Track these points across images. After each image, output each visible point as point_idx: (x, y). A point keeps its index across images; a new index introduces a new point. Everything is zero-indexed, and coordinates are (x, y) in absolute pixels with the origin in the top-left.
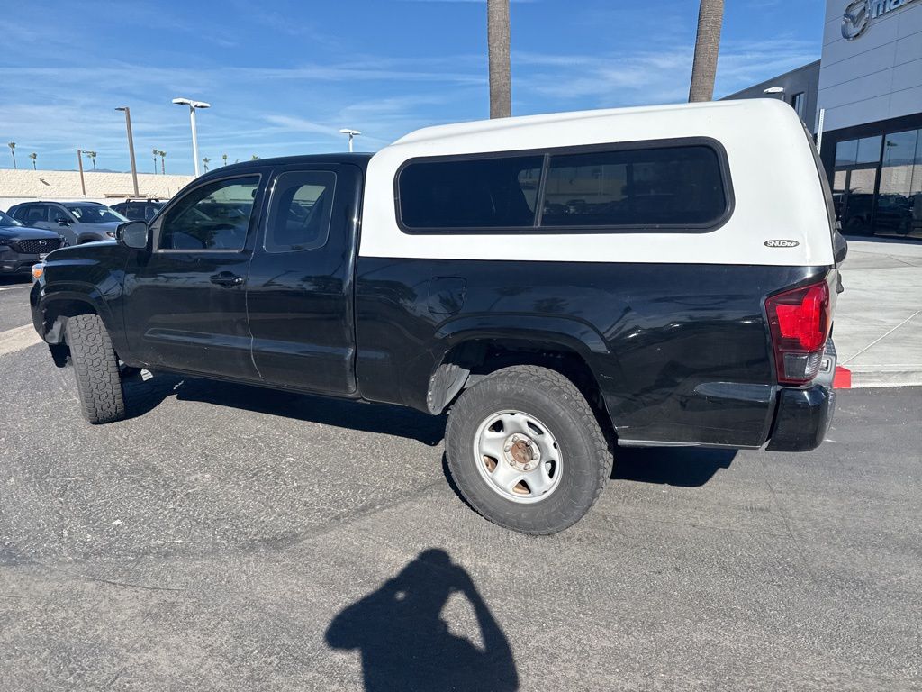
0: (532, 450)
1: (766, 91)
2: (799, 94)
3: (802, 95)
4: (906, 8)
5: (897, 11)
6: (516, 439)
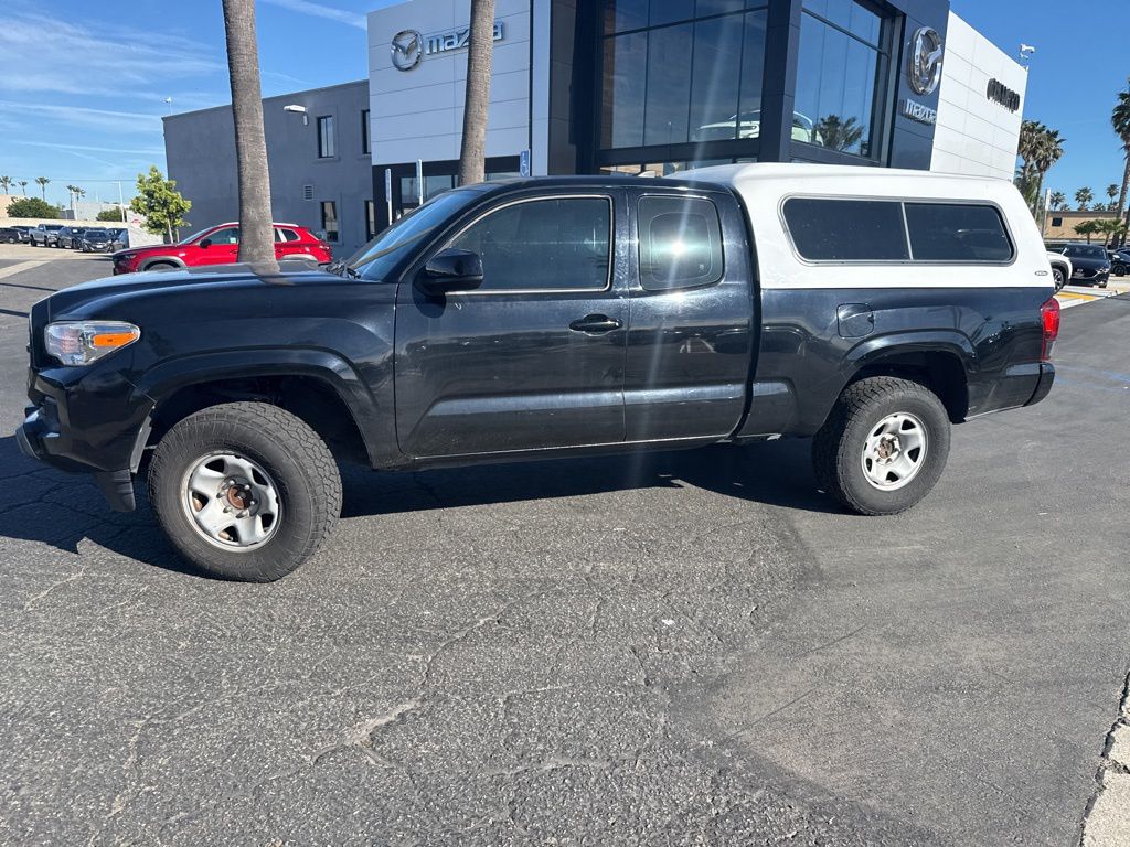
0: (893, 445)
1: (287, 107)
2: (325, 117)
3: (329, 119)
4: (459, 51)
5: (452, 53)
6: (883, 439)
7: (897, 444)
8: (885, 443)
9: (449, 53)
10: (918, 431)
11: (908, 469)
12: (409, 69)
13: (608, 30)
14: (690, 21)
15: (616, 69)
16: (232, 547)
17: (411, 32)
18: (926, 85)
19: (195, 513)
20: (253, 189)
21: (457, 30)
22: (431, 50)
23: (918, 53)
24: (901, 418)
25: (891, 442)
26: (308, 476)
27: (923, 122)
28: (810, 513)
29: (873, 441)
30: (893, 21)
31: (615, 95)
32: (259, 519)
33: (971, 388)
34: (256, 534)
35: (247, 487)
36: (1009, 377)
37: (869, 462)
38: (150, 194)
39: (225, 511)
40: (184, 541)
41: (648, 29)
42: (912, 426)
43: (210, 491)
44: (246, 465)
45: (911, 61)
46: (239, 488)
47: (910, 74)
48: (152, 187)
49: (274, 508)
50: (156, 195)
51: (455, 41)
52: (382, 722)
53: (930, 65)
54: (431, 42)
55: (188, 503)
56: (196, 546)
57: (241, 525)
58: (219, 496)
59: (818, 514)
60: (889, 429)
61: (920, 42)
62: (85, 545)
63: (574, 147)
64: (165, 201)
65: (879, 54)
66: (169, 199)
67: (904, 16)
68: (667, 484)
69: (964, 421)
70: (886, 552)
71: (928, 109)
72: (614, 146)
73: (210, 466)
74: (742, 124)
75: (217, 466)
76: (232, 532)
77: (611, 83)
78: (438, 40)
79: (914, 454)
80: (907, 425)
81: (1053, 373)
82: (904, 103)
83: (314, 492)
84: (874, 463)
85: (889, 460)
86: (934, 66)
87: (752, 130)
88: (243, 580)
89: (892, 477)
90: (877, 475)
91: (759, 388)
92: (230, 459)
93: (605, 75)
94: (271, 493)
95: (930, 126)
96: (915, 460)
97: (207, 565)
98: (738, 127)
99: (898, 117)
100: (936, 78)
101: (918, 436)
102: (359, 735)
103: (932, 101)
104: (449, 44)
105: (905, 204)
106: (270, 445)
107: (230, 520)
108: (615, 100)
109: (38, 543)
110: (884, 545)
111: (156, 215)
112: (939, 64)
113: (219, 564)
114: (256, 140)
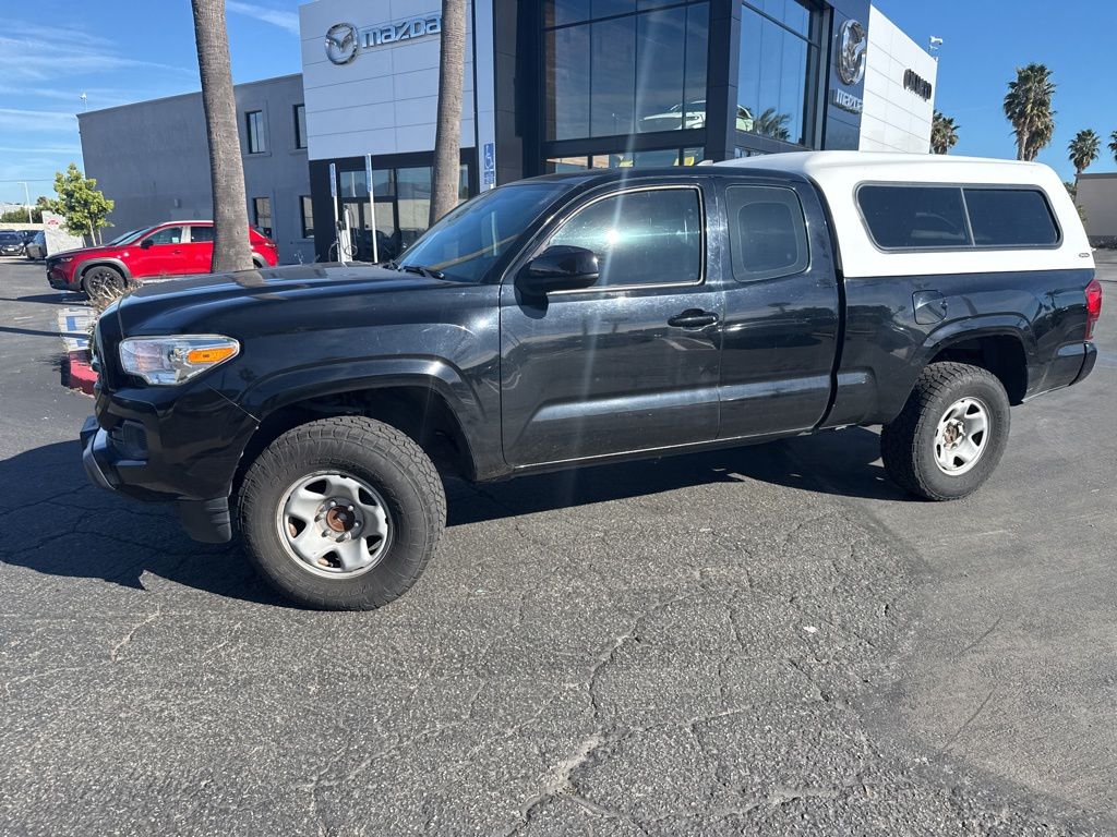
0: (958, 430)
2: (255, 112)
3: (258, 114)
4: (397, 45)
5: (390, 46)
6: (950, 424)
7: (961, 428)
8: (951, 428)
9: (384, 47)
10: (982, 414)
11: (972, 453)
12: (345, 62)
13: (548, 23)
14: (632, 14)
15: (557, 61)
16: (334, 574)
17: (346, 25)
18: (853, 75)
19: (292, 539)
20: (228, 186)
21: (394, 23)
22: (368, 43)
23: (845, 43)
24: (968, 403)
25: (956, 427)
26: (422, 493)
27: (851, 111)
28: (883, 502)
29: (942, 426)
30: (822, 15)
31: (558, 88)
32: (364, 542)
33: (1030, 370)
34: (360, 558)
35: (351, 508)
36: (1060, 357)
37: (939, 447)
38: (70, 195)
39: (324, 535)
40: (279, 571)
41: (591, 22)
42: (976, 410)
43: (307, 514)
44: (353, 485)
45: (839, 52)
46: (341, 509)
47: (839, 65)
48: (70, 187)
49: (383, 529)
50: (77, 195)
51: (393, 33)
52: (575, 762)
53: (856, 57)
54: (368, 35)
55: (284, 529)
56: (294, 575)
57: (344, 550)
58: (317, 519)
59: (890, 502)
60: (956, 415)
61: (847, 34)
62: (147, 578)
63: (520, 140)
64: (86, 201)
65: (810, 45)
66: (90, 199)
67: (832, 9)
68: (724, 478)
69: (1022, 403)
70: (976, 538)
71: (856, 99)
72: (558, 139)
73: (311, 488)
74: (689, 114)
75: (318, 487)
76: (333, 558)
77: (553, 75)
78: (375, 34)
79: (977, 438)
80: (973, 410)
81: (1096, 352)
82: (834, 92)
83: (429, 511)
84: (942, 447)
85: (954, 445)
86: (860, 57)
87: (697, 120)
88: (347, 609)
89: (958, 462)
90: (945, 459)
91: (844, 379)
92: (335, 479)
93: (548, 68)
94: (380, 513)
95: (856, 114)
96: (978, 444)
97: (306, 595)
98: (684, 119)
99: (829, 106)
100: (862, 68)
101: (982, 420)
102: (558, 781)
103: (858, 91)
104: (386, 37)
105: (964, 190)
106: (383, 461)
107: (329, 545)
108: (558, 93)
109: (94, 579)
110: (970, 531)
111: (77, 216)
112: (863, 56)
113: (319, 594)
114: (230, 135)
